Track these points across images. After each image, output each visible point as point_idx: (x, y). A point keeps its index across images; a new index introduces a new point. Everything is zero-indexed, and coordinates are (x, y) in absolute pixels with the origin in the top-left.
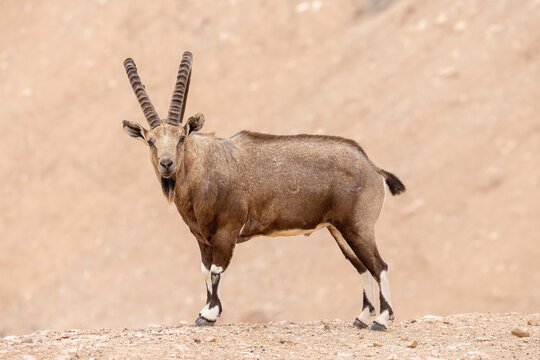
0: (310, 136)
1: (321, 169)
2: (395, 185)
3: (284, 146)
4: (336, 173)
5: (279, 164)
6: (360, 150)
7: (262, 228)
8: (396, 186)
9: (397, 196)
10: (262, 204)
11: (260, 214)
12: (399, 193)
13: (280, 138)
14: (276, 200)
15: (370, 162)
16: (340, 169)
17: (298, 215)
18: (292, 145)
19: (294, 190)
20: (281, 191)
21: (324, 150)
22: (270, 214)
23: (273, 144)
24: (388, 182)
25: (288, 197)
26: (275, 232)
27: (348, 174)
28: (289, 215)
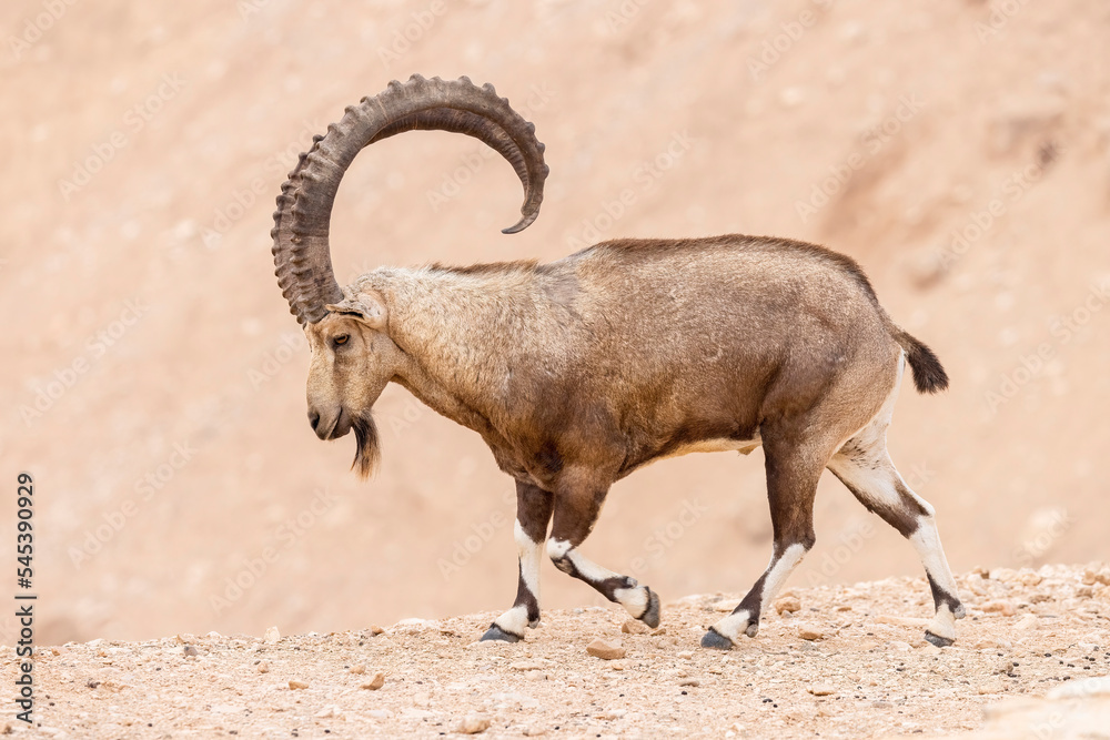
0: (750, 239)
1: (772, 306)
2: (928, 372)
3: (690, 262)
4: (801, 317)
5: (679, 303)
6: (863, 281)
7: (659, 444)
8: (929, 374)
9: (927, 395)
10: (654, 395)
11: (652, 416)
12: (932, 389)
13: (684, 245)
14: (679, 382)
15: (880, 312)
16: (809, 310)
17: (724, 407)
18: (709, 258)
19: (713, 353)
20: (687, 361)
21: (782, 268)
22: (672, 412)
23: (669, 260)
24: (911, 360)
25: (703, 370)
26: (683, 447)
27: (825, 322)
28: (709, 410)
